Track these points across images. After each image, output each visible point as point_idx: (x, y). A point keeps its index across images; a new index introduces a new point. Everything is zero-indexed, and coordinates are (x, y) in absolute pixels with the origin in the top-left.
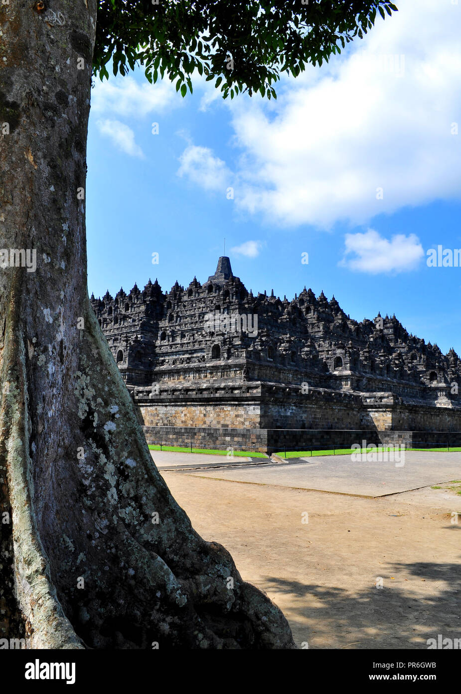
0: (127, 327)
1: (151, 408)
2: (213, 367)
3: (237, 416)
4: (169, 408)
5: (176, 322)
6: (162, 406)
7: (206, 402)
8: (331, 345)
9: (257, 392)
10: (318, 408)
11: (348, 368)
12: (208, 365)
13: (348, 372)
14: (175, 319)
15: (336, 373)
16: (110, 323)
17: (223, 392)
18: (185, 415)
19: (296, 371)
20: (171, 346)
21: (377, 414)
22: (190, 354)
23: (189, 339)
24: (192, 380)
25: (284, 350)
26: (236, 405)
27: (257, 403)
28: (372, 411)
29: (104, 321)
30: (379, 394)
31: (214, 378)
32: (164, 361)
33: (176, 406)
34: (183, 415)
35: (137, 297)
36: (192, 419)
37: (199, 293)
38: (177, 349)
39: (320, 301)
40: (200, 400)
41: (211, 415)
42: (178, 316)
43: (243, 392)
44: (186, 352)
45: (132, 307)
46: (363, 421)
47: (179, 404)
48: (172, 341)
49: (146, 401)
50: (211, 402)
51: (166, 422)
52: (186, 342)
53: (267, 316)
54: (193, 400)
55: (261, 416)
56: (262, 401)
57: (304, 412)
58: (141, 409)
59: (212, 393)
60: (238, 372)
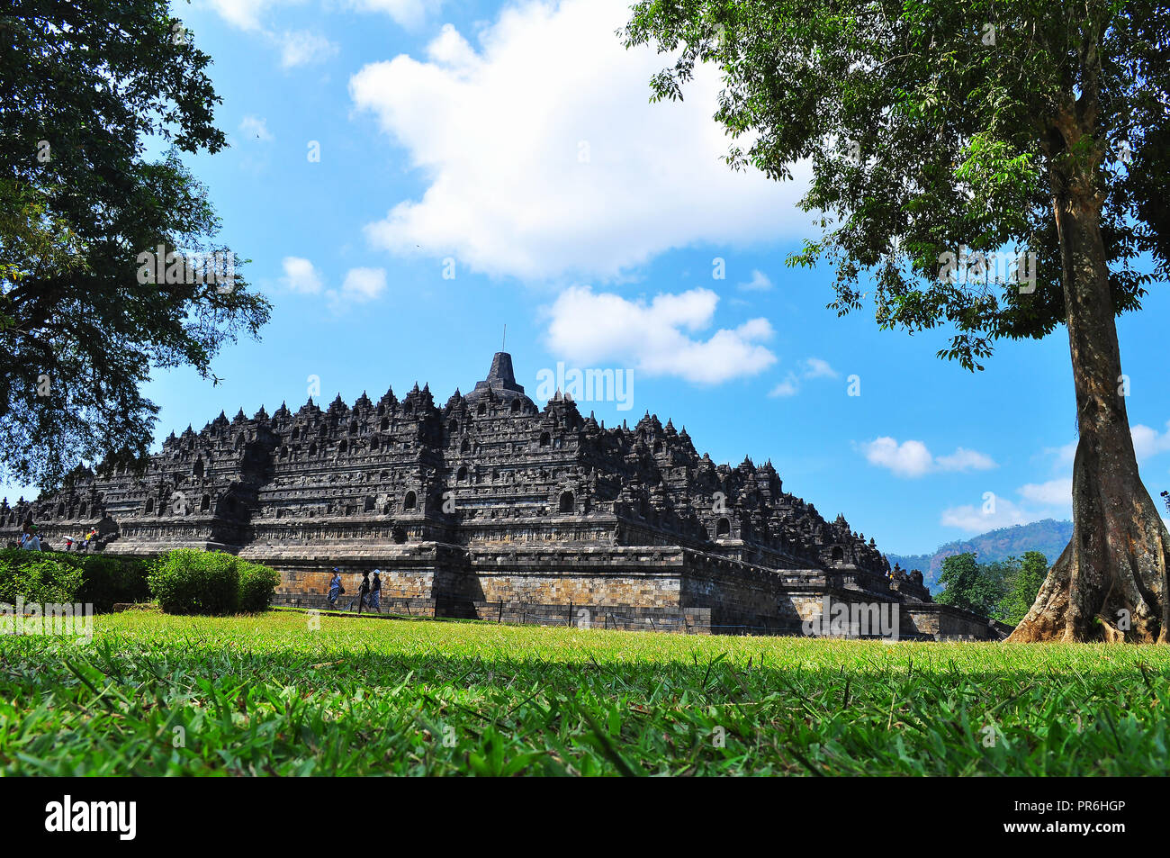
0: (395, 455)
1: (499, 579)
2: (562, 524)
3: (643, 592)
4: (530, 579)
5: (474, 453)
6: (519, 576)
7: (593, 572)
8: (703, 501)
9: (677, 561)
10: (736, 587)
11: (738, 535)
12: (554, 521)
13: (739, 542)
14: (472, 449)
15: (720, 541)
16: (364, 448)
17: (623, 558)
18: (558, 590)
19: (673, 536)
20: (476, 489)
21: (801, 600)
22: (508, 503)
23: (507, 481)
24: (526, 541)
25: (658, 505)
26: (642, 577)
27: (677, 575)
28: (795, 595)
29: (352, 444)
30: (805, 572)
31: (563, 541)
32: (475, 511)
33: (542, 576)
34: (554, 589)
35: (393, 408)
36: (570, 595)
37: (496, 411)
38: (487, 494)
39: (668, 434)
40: (584, 569)
41: (602, 591)
42: (477, 445)
43: (656, 560)
44: (503, 500)
45: (393, 424)
46: (782, 608)
47: (548, 573)
48: (477, 483)
49: (491, 568)
50: (602, 572)
51: (524, 599)
52: (501, 484)
53: (613, 453)
54: (573, 569)
55: (682, 593)
56: (682, 573)
57: (723, 591)
58: (481, 579)
59: (604, 559)
60: (603, 533)
